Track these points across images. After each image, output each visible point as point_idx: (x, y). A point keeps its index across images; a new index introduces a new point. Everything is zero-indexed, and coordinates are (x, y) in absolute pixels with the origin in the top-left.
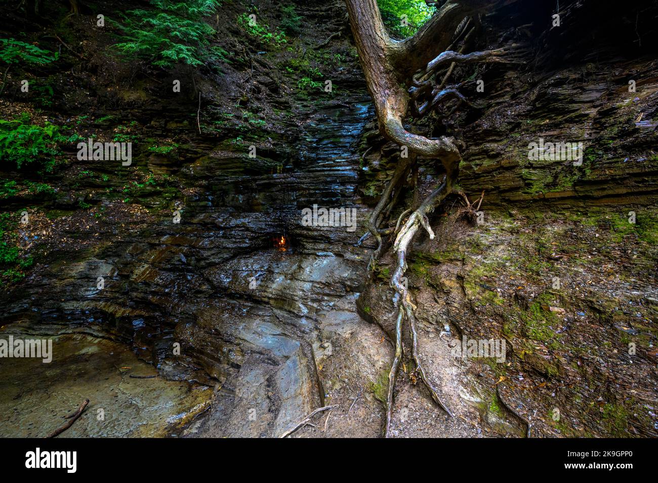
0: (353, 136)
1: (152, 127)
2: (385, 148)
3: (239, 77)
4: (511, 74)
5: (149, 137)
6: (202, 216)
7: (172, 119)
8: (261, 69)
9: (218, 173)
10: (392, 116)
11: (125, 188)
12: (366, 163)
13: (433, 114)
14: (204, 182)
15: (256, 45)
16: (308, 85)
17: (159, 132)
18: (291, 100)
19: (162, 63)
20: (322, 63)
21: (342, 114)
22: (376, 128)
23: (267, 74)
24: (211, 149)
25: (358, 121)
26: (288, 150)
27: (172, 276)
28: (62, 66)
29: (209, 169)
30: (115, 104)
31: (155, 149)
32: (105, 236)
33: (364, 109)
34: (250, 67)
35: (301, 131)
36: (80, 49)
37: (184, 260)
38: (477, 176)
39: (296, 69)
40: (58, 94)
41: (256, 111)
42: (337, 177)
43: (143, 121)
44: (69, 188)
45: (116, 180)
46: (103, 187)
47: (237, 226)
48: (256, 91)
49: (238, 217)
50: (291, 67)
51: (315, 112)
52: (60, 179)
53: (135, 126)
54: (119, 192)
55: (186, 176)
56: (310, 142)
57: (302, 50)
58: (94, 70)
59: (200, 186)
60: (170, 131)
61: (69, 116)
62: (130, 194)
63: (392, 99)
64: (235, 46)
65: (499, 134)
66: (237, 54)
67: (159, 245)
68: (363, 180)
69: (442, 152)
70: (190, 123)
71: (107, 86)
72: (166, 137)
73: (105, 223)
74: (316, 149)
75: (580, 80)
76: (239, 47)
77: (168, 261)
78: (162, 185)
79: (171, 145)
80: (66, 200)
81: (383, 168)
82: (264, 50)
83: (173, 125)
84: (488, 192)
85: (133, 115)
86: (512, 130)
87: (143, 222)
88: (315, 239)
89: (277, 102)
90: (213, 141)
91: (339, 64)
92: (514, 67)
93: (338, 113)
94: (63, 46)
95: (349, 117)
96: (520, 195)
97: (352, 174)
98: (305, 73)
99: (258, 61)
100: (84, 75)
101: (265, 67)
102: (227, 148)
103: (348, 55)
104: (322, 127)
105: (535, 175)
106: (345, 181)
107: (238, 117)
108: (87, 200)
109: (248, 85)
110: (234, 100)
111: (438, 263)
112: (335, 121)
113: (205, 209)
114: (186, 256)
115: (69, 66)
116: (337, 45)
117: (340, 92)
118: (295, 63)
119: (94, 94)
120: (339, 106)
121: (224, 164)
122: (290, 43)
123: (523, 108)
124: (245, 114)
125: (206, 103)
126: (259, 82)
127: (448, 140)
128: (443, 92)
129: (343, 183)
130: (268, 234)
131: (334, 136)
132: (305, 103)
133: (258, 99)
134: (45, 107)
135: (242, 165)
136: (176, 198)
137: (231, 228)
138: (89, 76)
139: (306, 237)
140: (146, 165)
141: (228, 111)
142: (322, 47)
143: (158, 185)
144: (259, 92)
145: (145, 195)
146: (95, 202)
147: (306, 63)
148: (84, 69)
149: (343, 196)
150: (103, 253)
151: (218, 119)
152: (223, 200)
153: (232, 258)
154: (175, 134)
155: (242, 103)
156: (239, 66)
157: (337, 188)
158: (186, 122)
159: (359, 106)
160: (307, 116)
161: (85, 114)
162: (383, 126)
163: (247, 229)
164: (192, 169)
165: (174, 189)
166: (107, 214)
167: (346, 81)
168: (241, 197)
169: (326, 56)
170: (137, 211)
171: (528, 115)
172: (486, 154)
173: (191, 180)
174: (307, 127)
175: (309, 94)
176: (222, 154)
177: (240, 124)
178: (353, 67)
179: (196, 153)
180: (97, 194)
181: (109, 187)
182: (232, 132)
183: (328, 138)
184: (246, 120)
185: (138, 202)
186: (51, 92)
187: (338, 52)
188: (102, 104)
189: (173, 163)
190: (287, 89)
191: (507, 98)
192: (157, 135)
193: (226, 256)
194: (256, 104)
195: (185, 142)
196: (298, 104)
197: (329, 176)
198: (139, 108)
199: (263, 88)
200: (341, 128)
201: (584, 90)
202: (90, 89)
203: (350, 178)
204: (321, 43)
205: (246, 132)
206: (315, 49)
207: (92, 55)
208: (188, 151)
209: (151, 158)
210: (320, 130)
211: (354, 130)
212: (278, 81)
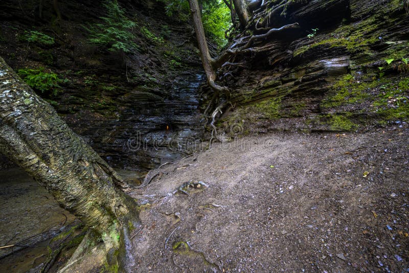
0: (195, 88)
1: (103, 78)
2: (209, 92)
3: (142, 57)
4: (245, 70)
5: (101, 82)
6: (131, 118)
7: (113, 74)
8: (152, 54)
9: (136, 100)
10: (211, 80)
11: (91, 105)
12: (202, 97)
13: (225, 80)
14: (129, 104)
15: (150, 42)
16: (174, 63)
17: (107, 80)
18: (166, 70)
19: (112, 49)
20: (181, 54)
21: (190, 78)
22: (206, 84)
23: (155, 57)
24: (132, 90)
25: (197, 81)
26: (166, 93)
27: (122, 140)
28: (56, 45)
29: (131, 98)
30: (84, 66)
31: (105, 87)
32: (83, 126)
33: (200, 76)
34: (147, 53)
35: (172, 85)
36: (64, 38)
37: (126, 134)
38: (234, 98)
39: (169, 55)
40: (55, 59)
41: (151, 74)
42: (191, 102)
43: (99, 75)
44: (64, 103)
45: (86, 101)
46: (80, 104)
47: (149, 121)
48: (151, 64)
49: (149, 117)
50: (167, 55)
51: (178, 76)
52: (60, 99)
53: (94, 77)
54: (88, 107)
55: (120, 101)
56: (176, 90)
57: (172, 47)
58: (72, 48)
59: (127, 106)
60: (111, 80)
61: (61, 70)
62: (94, 108)
63: (212, 75)
64: (140, 43)
65: (240, 87)
66: (141, 46)
67: (112, 129)
68: (201, 104)
69: (224, 91)
70: (122, 77)
71: (79, 56)
72: (109, 83)
73: (83, 120)
74: (179, 93)
75: (256, 74)
76: (142, 43)
77: (119, 135)
78: (109, 105)
79: (113, 87)
80: (63, 109)
81: (208, 99)
82: (154, 45)
83: (113, 78)
84: (237, 102)
85: (93, 71)
86: (243, 86)
87: (101, 121)
88: (183, 125)
89: (160, 70)
90: (133, 86)
91: (189, 55)
92: (245, 68)
93: (188, 77)
94: (55, 35)
95: (193, 80)
96: (242, 102)
97: (196, 101)
98: (173, 58)
99: (151, 51)
100: (67, 50)
101: (154, 53)
102: (140, 89)
103: (193, 51)
104: (181, 83)
105: (245, 97)
106: (193, 104)
107: (144, 76)
108: (73, 110)
109: (147, 62)
110: (141, 68)
111: (223, 122)
112: (187, 81)
113: (131, 115)
114: (127, 132)
115: (59, 45)
116: (187, 46)
117: (189, 68)
118: (168, 52)
119: (72, 59)
120: (188, 74)
121: (138, 96)
122: (165, 43)
123: (245, 80)
124: (147, 75)
125: (130, 69)
126: (152, 60)
127: (226, 87)
128: (227, 74)
129: (193, 105)
130: (162, 124)
131: (187, 88)
132: (173, 72)
133: (151, 68)
134: (49, 65)
135: (147, 97)
136: (115, 111)
137: (147, 122)
138: (69, 51)
139: (179, 124)
140: (100, 95)
141: (139, 73)
142: (181, 46)
143: (107, 104)
144: (152, 65)
145: (100, 109)
146: (77, 111)
147: (173, 53)
148: (67, 47)
149: (193, 110)
150: (84, 133)
151: (135, 76)
152: (140, 112)
153: (149, 132)
154: (115, 82)
155: (145, 69)
156: (143, 52)
157: (190, 106)
158: (119, 77)
159: (197, 75)
160: (174, 78)
161: (69, 69)
162: (209, 83)
163: (153, 122)
164: (123, 98)
165: (114, 107)
166: (83, 116)
167: (192, 63)
168: (148, 110)
169: (183, 51)
170: (98, 116)
171: (246, 82)
172: (236, 92)
173: (123, 103)
174: (175, 83)
175: (175, 68)
176: (137, 92)
177: (145, 80)
178: (195, 57)
179: (125, 91)
180: (77, 107)
181: (83, 104)
182: (142, 83)
183: (183, 88)
184: (147, 77)
185: (97, 112)
186: (52, 57)
187: (188, 49)
188: (77, 65)
189: (114, 95)
190: (164, 65)
191: (243, 77)
192: (105, 82)
193: (146, 132)
194: (151, 71)
195: (120, 86)
196: (169, 72)
197: (187, 102)
198: (97, 68)
199: (154, 63)
200: (189, 84)
201: (256, 77)
202: (71, 58)
203: (196, 103)
204: (180, 44)
205: (148, 83)
206: (178, 47)
207: (71, 41)
208: (121, 90)
209: (103, 92)
210: (180, 84)
211: (196, 85)
212: (161, 61)
